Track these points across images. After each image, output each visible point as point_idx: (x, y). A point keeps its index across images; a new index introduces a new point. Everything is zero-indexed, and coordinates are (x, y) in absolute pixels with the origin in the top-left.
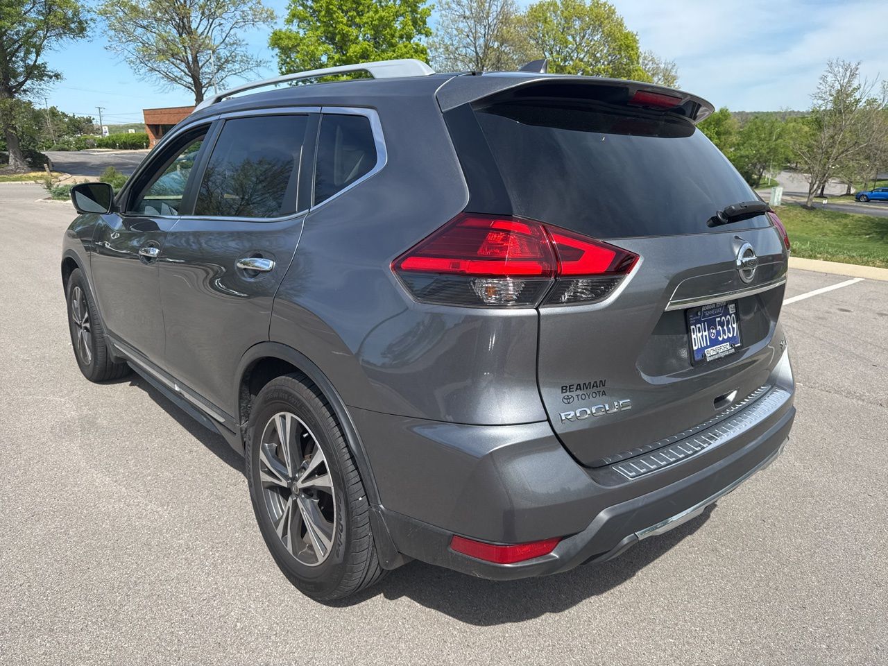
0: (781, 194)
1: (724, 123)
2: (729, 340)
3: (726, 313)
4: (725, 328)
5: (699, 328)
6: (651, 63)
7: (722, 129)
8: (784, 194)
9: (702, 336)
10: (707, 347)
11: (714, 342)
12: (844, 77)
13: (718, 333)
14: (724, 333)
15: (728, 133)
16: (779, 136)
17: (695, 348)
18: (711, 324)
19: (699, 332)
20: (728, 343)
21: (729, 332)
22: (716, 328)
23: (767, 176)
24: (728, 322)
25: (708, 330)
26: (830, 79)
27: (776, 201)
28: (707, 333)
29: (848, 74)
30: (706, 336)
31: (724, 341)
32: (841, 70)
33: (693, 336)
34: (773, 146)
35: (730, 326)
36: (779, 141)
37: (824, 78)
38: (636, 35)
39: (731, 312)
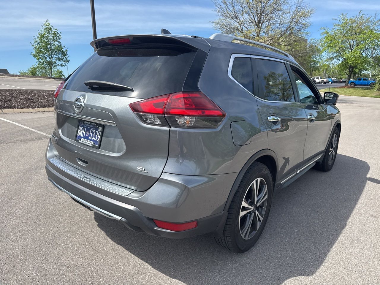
2: (93, 140)
3: (97, 129)
4: (94, 135)
5: (82, 129)
9: (82, 132)
10: (83, 137)
11: (86, 138)
13: (90, 135)
14: (93, 136)
17: (78, 135)
18: (88, 130)
19: (82, 130)
20: (93, 142)
21: (95, 137)
22: (89, 133)
24: (96, 134)
25: (86, 132)
28: (85, 132)
30: (84, 133)
31: (91, 140)
33: (79, 130)
35: (97, 136)
39: (99, 130)
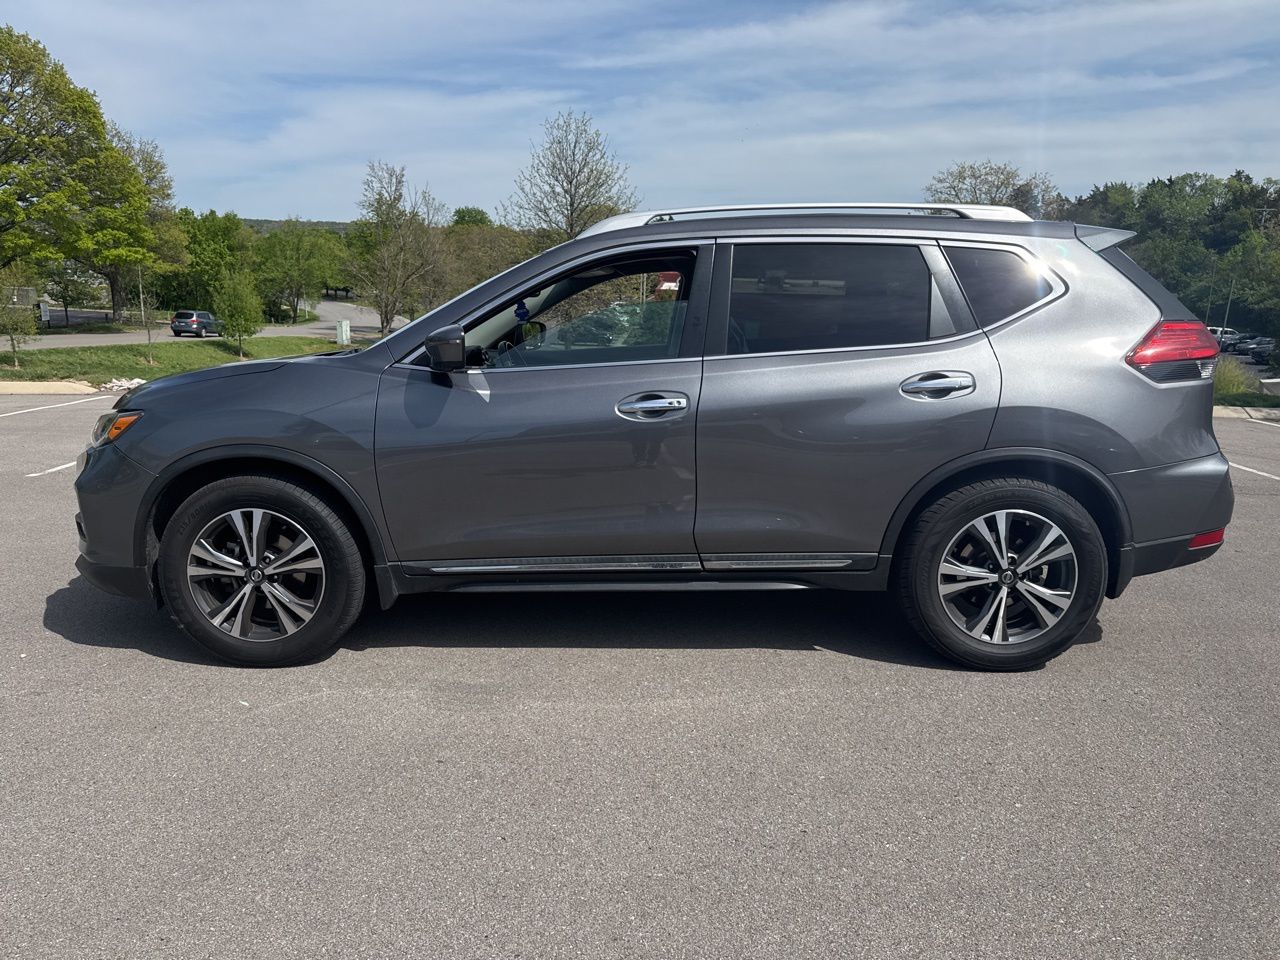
0: (348, 329)
1: (235, 234)
6: (116, 139)
7: (234, 242)
8: (353, 329)
12: (390, 183)
15: (242, 247)
16: (311, 255)
23: (304, 306)
26: (376, 185)
27: (344, 338)
29: (394, 180)
32: (386, 175)
34: (306, 267)
36: (312, 261)
37: (368, 183)
38: (94, 95)
